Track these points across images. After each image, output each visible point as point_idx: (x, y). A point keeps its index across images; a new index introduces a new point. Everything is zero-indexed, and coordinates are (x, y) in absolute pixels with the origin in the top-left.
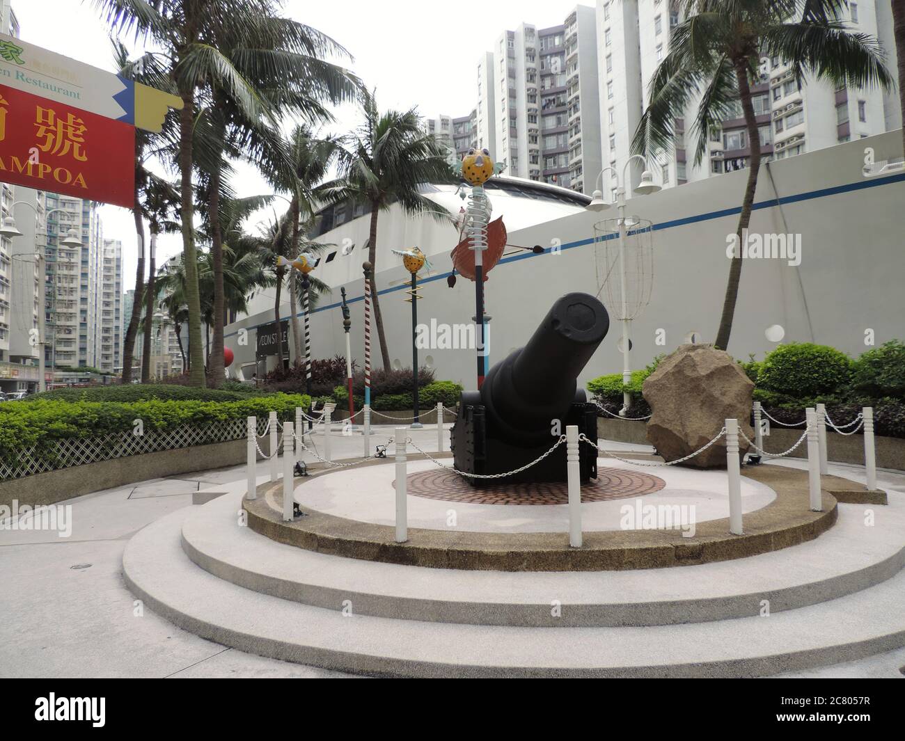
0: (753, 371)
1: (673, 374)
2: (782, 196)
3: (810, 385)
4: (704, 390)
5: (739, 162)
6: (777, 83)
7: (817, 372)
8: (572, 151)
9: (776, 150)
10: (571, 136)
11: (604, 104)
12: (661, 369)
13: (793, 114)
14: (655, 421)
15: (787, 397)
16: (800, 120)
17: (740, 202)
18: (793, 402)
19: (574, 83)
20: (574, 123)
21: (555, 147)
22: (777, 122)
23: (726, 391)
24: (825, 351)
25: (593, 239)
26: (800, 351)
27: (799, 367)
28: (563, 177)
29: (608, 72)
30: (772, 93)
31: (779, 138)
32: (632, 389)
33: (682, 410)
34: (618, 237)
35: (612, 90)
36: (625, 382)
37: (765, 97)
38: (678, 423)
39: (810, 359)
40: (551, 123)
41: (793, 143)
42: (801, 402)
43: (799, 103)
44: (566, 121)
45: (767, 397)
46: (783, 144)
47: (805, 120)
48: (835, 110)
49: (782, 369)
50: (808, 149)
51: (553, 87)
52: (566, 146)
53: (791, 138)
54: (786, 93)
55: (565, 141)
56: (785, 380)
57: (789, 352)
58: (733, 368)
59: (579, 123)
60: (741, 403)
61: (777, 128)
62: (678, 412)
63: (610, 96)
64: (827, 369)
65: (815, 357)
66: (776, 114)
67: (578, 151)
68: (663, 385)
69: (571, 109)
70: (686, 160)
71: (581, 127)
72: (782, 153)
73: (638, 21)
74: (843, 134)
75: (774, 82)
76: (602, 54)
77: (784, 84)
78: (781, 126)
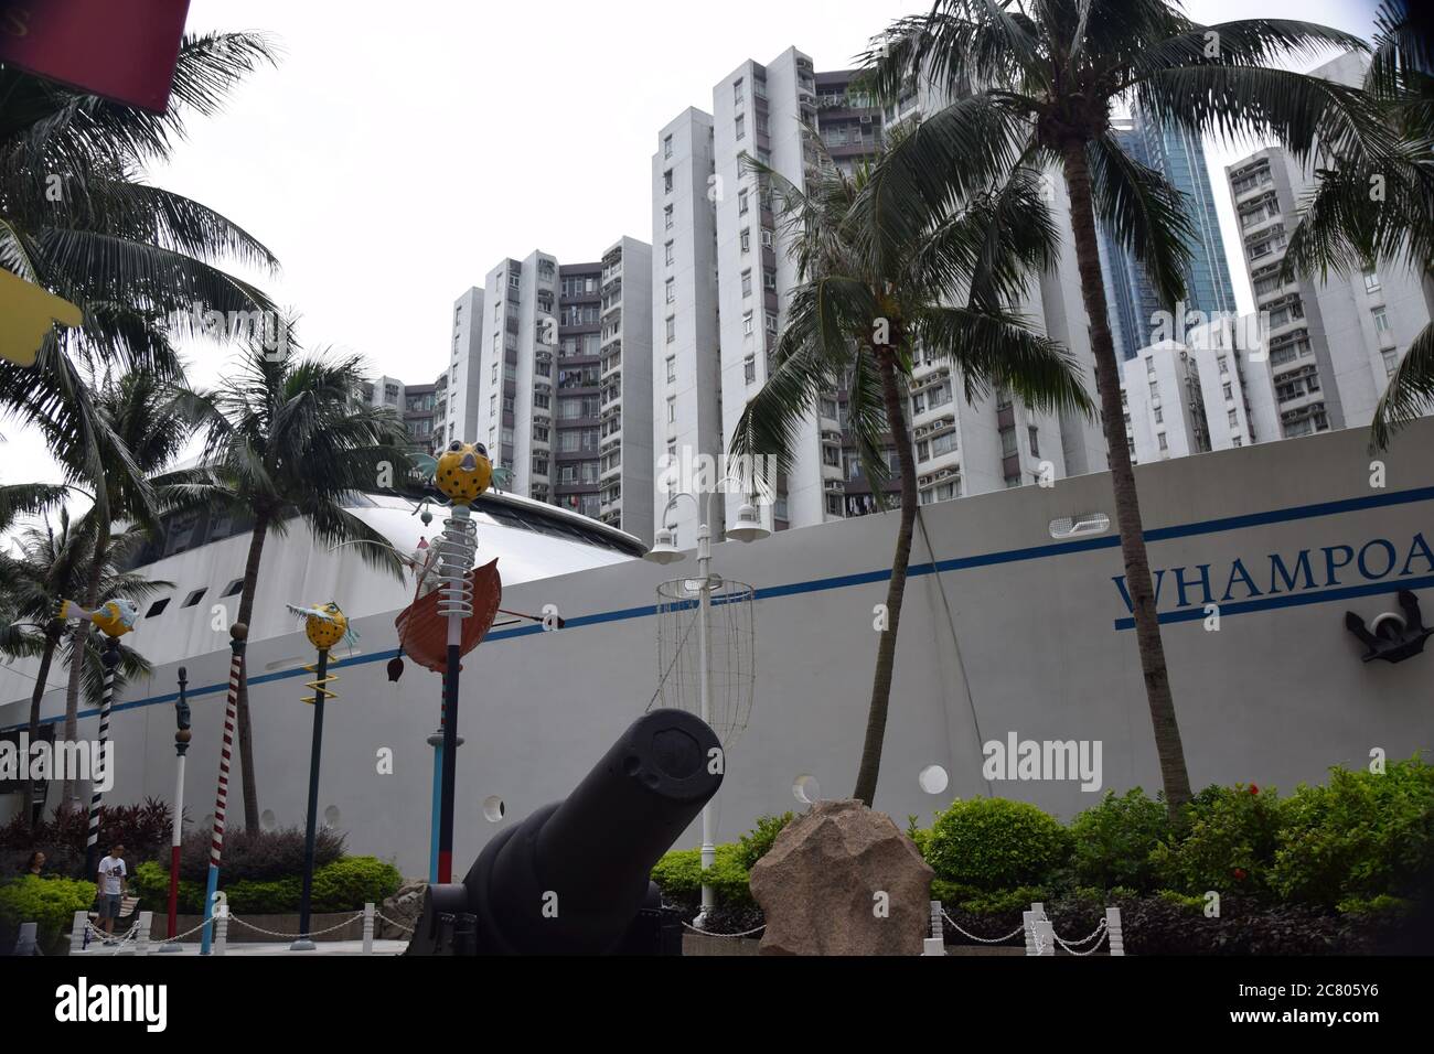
1: (804, 853)
2: (939, 558)
3: (1006, 870)
4: (857, 882)
5: (866, 501)
6: (918, 388)
7: (1015, 847)
8: (604, 459)
9: (919, 487)
10: (605, 436)
11: (661, 390)
12: (782, 845)
13: (943, 435)
14: (771, 941)
15: (970, 889)
16: (952, 445)
18: (982, 899)
19: (613, 353)
20: (611, 415)
21: (576, 450)
22: (919, 445)
24: (1024, 811)
26: (988, 811)
27: (988, 838)
28: (588, 501)
29: (668, 343)
30: (911, 401)
31: (923, 469)
32: (716, 878)
33: (818, 918)
35: (675, 371)
37: (904, 406)
38: (813, 943)
39: (1004, 825)
40: (572, 411)
41: (943, 479)
42: (992, 898)
43: (949, 420)
44: (596, 409)
45: (941, 890)
46: (930, 478)
47: (959, 446)
48: (1000, 436)
49: (962, 842)
50: (965, 490)
51: (578, 354)
52: (595, 449)
53: (941, 472)
54: (931, 404)
55: (595, 441)
56: (968, 862)
57: (972, 813)
58: (901, 843)
59: (619, 415)
60: (913, 904)
61: (920, 454)
62: (812, 922)
63: (671, 379)
64: (1030, 842)
65: (1011, 821)
66: (918, 433)
67: (615, 460)
68: (788, 873)
69: (605, 393)
70: (792, 490)
71: (621, 422)
72: (929, 491)
73: (717, 274)
74: (1011, 471)
75: (914, 387)
76: (660, 313)
77: (929, 392)
78: (927, 451)
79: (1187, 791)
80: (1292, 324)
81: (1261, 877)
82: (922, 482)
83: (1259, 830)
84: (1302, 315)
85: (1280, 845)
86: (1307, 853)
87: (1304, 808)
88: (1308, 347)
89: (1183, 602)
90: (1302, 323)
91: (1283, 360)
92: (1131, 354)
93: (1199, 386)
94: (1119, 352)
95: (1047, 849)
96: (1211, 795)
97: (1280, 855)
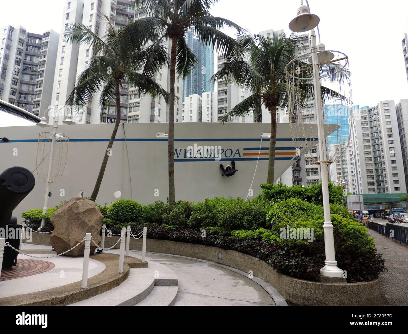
0: (105, 210)
1: (67, 210)
2: (127, 138)
3: (127, 217)
4: (81, 219)
5: (113, 120)
7: (130, 212)
8: (36, 95)
9: (128, 119)
10: (37, 88)
11: (57, 78)
13: (136, 107)
14: (55, 234)
15: (118, 222)
16: (138, 110)
17: (109, 137)
18: (120, 225)
19: (43, 63)
20: (40, 82)
21: (27, 90)
22: (130, 108)
23: (91, 220)
24: (134, 203)
25: (38, 140)
26: (125, 203)
27: (124, 209)
28: (29, 106)
29: (61, 65)
30: (129, 96)
31: (130, 114)
32: (47, 217)
33: (69, 228)
34: (51, 141)
35: (62, 73)
36: (44, 214)
37: (127, 97)
39: (129, 206)
40: (27, 78)
41: (134, 118)
42: (123, 224)
43: (138, 103)
44: (35, 80)
45: (110, 222)
46: (131, 117)
47: (140, 110)
48: (151, 109)
49: (117, 210)
50: (140, 122)
51: (31, 61)
52: (33, 91)
53: (134, 116)
54: (134, 98)
55: (33, 89)
56: (118, 215)
57: (121, 203)
59: (42, 83)
60: (97, 225)
61: (129, 110)
62: (67, 229)
63: (60, 76)
64: (135, 211)
65: (131, 206)
66: (130, 105)
67: (39, 96)
68: (62, 216)
69: (39, 75)
70: (91, 113)
71: (43, 85)
72: (130, 120)
73: (79, 48)
74: (152, 119)
75: (131, 92)
76: (59, 55)
77: (134, 95)
78: (131, 110)
79: (174, 201)
80: (224, 96)
81: (186, 222)
82: (129, 118)
83: (188, 211)
84: (227, 95)
85: (190, 215)
86: (196, 218)
87: (198, 207)
88: (227, 102)
89: (185, 157)
90: (226, 96)
91: (221, 104)
92: (188, 96)
93: (201, 107)
94: (185, 95)
95: (139, 213)
96: (180, 202)
97: (191, 217)
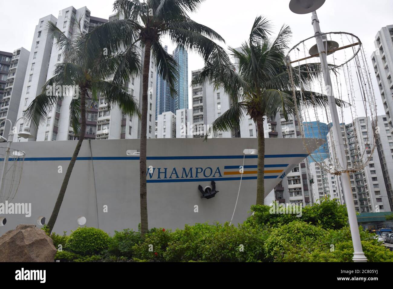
0: (64, 241)
2: (93, 156)
3: (90, 249)
7: (94, 242)
11: (24, 96)
13: (106, 124)
15: (78, 255)
16: (108, 127)
18: (81, 258)
22: (99, 126)
24: (99, 232)
26: (88, 231)
27: (86, 239)
29: (29, 82)
30: (99, 113)
31: (98, 133)
35: (29, 91)
37: (96, 114)
39: (92, 236)
41: (103, 136)
42: (84, 258)
43: (108, 120)
45: (68, 256)
46: (100, 136)
47: (110, 128)
48: (121, 127)
49: (78, 240)
53: (103, 134)
54: (104, 115)
56: (79, 247)
57: (82, 232)
61: (98, 128)
64: (99, 241)
65: (94, 235)
66: (99, 122)
72: (99, 139)
73: (49, 65)
74: (123, 136)
75: (100, 109)
76: (28, 73)
77: (104, 112)
78: (100, 128)
79: (147, 229)
80: (200, 113)
81: (162, 254)
82: (97, 136)
83: (164, 241)
84: (203, 111)
85: (167, 246)
86: (174, 249)
87: (176, 235)
88: (203, 120)
89: (159, 177)
90: (202, 113)
91: (196, 122)
92: (161, 114)
93: (176, 125)
94: (158, 113)
95: (104, 244)
96: (154, 230)
97: (168, 249)
